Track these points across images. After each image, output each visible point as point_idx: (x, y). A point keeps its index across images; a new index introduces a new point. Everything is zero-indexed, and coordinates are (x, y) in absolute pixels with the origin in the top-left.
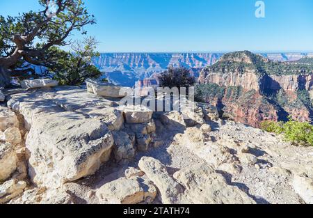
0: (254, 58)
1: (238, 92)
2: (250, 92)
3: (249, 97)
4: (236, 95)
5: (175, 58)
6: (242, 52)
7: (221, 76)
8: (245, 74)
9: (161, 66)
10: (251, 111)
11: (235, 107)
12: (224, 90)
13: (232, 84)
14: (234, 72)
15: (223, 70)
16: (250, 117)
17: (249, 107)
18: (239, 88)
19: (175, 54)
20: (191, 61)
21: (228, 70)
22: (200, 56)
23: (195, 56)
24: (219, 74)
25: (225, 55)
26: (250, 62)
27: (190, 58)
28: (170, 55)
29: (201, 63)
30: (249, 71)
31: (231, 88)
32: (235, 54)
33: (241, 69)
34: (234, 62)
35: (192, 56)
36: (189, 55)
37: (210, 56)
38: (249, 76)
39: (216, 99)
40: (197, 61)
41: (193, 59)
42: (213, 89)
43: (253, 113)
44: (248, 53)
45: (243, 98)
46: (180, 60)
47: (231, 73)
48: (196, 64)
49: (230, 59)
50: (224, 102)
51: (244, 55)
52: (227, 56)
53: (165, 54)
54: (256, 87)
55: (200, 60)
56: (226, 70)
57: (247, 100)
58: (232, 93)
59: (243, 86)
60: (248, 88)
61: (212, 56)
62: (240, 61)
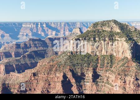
0: (122, 27)
1: (111, 61)
2: (123, 60)
3: (123, 65)
4: (110, 64)
5: (26, 28)
6: (110, 21)
7: (93, 45)
8: (116, 43)
9: (10, 36)
10: (128, 79)
11: (110, 76)
12: (98, 59)
13: (104, 52)
14: (105, 40)
15: (94, 39)
16: (128, 85)
17: (125, 75)
18: (111, 56)
19: (26, 23)
20: (43, 31)
21: (99, 39)
22: (53, 25)
23: (48, 25)
24: (91, 43)
25: (94, 24)
26: (119, 31)
27: (42, 27)
28: (20, 24)
29: (54, 33)
30: (119, 39)
31: (104, 57)
32: (104, 24)
33: (112, 37)
34: (103, 31)
35: (44, 26)
36: (41, 24)
37: (63, 25)
38: (120, 44)
39: (91, 69)
40: (50, 31)
41: (46, 29)
42: (86, 59)
43: (130, 81)
44: (115, 22)
45: (117, 66)
46: (31, 30)
47: (102, 42)
48: (49, 33)
49: (99, 28)
50: (100, 72)
51: (112, 24)
52: (96, 25)
53: (14, 24)
54: (129, 55)
55: (53, 29)
56: (97, 39)
57: (123, 68)
58: (106, 62)
59: (115, 54)
60: (120, 56)
61: (65, 25)
62: (109, 29)
